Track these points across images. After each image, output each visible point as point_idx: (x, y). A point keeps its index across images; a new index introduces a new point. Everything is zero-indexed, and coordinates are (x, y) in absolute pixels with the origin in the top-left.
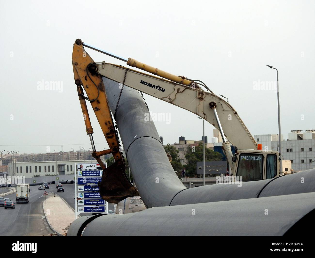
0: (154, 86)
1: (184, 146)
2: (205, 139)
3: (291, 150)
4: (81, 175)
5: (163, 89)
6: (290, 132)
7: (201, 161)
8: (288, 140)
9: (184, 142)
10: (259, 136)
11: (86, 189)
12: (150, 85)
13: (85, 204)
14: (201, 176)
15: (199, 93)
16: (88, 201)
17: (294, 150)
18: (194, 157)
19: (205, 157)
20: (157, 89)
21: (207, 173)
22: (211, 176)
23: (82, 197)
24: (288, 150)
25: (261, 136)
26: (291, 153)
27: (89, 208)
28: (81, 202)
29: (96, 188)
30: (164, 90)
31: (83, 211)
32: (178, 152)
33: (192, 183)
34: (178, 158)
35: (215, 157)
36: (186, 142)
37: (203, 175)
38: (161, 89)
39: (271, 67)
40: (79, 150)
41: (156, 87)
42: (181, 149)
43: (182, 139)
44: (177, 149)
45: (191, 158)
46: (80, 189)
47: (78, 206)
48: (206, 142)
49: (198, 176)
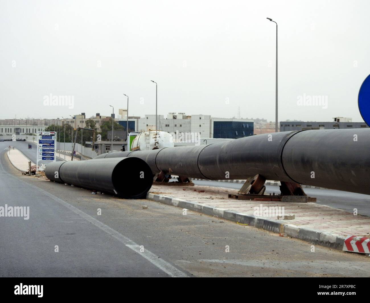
1: (100, 120)
2: (113, 115)
3: (168, 125)
4: (41, 138)
6: (168, 114)
7: (111, 131)
8: (167, 119)
9: (99, 117)
10: (148, 115)
11: (43, 147)
13: (43, 155)
14: (110, 140)
16: (45, 153)
17: (170, 126)
18: (106, 128)
19: (113, 128)
21: (114, 138)
22: (116, 141)
23: (41, 151)
24: (166, 125)
25: (150, 115)
26: (168, 128)
27: (45, 158)
28: (40, 154)
29: (49, 146)
31: (41, 159)
32: (96, 124)
33: (104, 144)
34: (95, 127)
35: (120, 128)
36: (100, 117)
37: (111, 139)
39: (153, 82)
40: (27, 118)
42: (98, 122)
43: (98, 115)
44: (95, 122)
45: (104, 128)
46: (40, 147)
47: (38, 156)
48: (114, 118)
49: (108, 140)
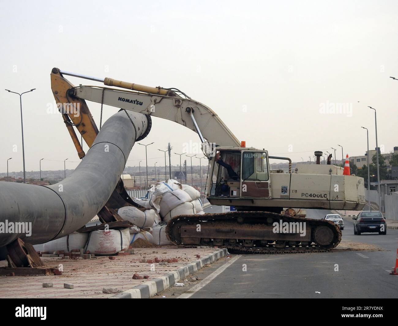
0: (132, 101)
5: (140, 102)
12: (128, 101)
15: (176, 101)
20: (134, 103)
30: (142, 103)
38: (139, 103)
41: (133, 102)
